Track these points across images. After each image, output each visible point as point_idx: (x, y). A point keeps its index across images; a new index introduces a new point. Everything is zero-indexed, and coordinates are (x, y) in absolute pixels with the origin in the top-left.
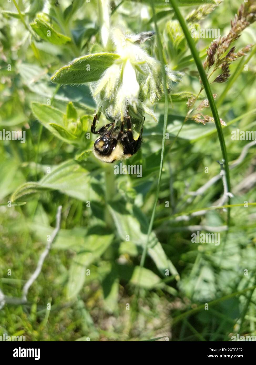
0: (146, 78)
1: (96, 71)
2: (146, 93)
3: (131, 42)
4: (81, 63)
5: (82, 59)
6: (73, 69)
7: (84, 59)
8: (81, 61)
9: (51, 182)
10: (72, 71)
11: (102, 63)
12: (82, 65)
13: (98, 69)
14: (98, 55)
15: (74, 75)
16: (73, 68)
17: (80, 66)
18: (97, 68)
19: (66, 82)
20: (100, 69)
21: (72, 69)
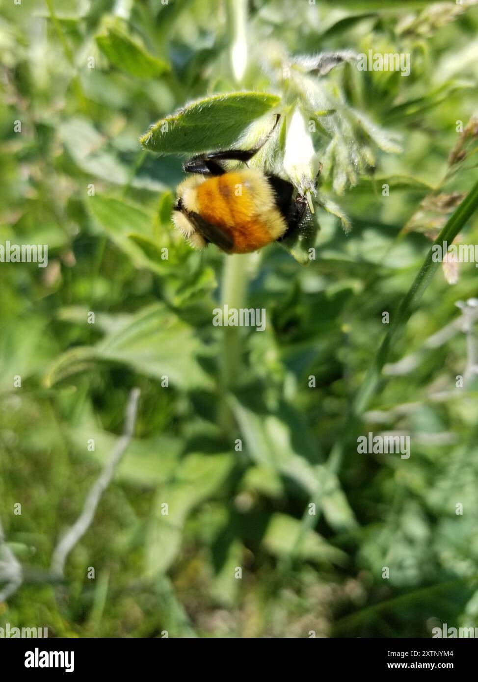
0: (328, 143)
1: (229, 128)
2: (325, 173)
3: (301, 72)
4: (201, 111)
5: (203, 103)
6: (184, 124)
7: (208, 103)
8: (200, 107)
9: (121, 348)
10: (183, 127)
11: (244, 111)
12: (202, 115)
13: (234, 125)
14: (238, 95)
15: (185, 135)
16: (184, 121)
17: (198, 116)
18: (233, 123)
19: (170, 148)
20: (237, 125)
21: (182, 123)
